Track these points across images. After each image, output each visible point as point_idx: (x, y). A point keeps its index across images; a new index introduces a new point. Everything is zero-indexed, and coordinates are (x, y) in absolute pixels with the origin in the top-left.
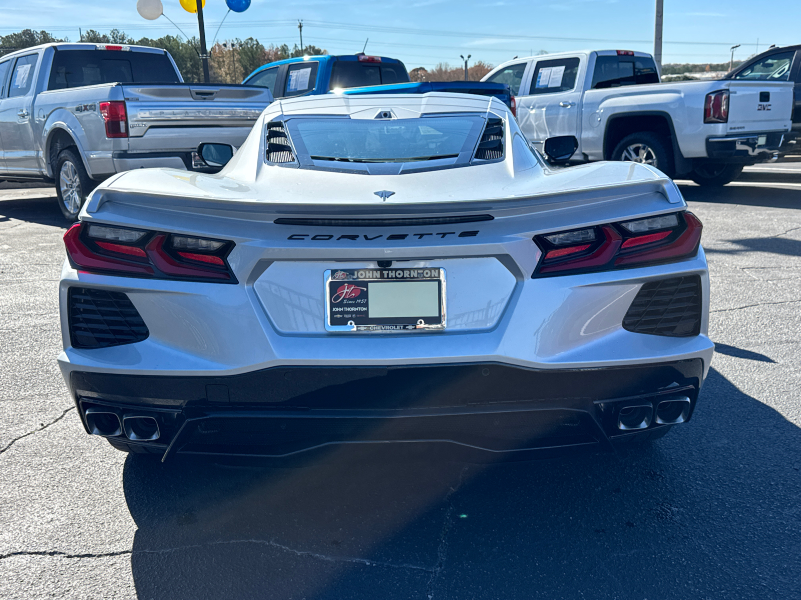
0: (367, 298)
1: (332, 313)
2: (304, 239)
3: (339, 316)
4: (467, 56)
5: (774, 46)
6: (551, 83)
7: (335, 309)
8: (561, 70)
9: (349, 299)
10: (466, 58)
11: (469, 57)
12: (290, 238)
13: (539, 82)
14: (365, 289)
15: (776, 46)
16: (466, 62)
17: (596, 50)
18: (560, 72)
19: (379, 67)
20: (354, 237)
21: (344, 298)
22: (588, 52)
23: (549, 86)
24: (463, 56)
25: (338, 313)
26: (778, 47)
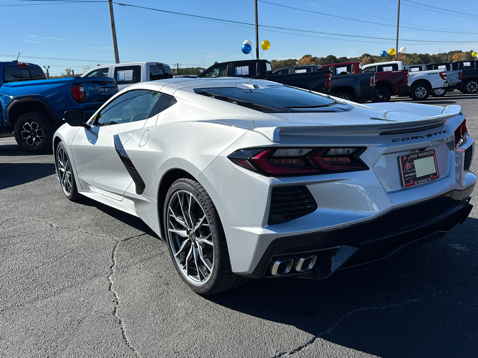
0: (415, 168)
1: (405, 178)
2: (399, 141)
3: (407, 179)
4: (47, 67)
5: (216, 62)
6: (126, 79)
7: (406, 176)
8: (131, 72)
9: (409, 170)
10: (47, 68)
11: (49, 67)
12: (393, 141)
13: (119, 78)
14: (413, 164)
15: (217, 62)
16: (47, 70)
17: (148, 62)
18: (130, 73)
19: (29, 69)
20: (417, 138)
21: (408, 170)
22: (145, 63)
23: (125, 80)
24: (45, 66)
25: (407, 177)
26: (218, 63)
